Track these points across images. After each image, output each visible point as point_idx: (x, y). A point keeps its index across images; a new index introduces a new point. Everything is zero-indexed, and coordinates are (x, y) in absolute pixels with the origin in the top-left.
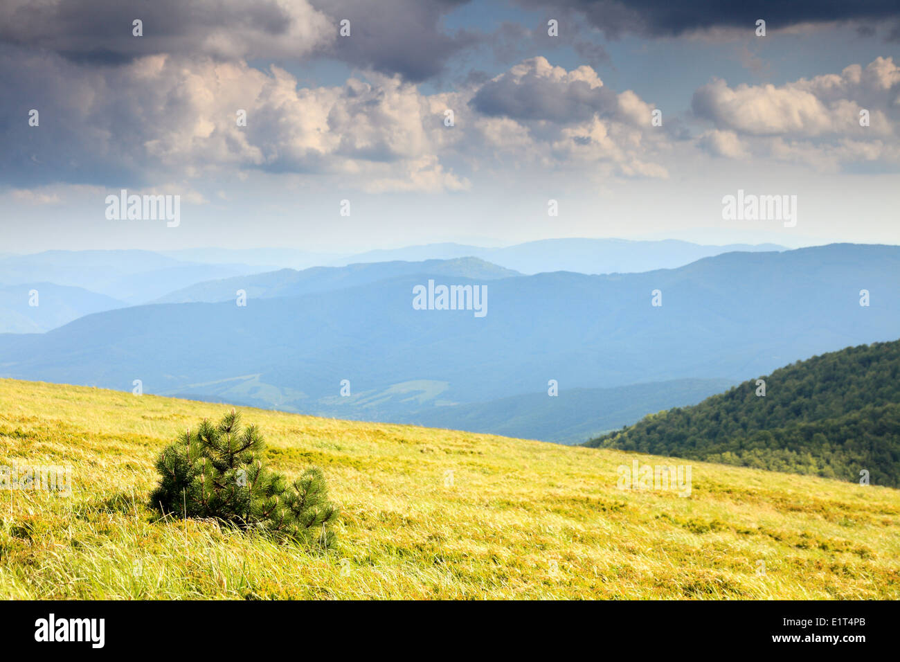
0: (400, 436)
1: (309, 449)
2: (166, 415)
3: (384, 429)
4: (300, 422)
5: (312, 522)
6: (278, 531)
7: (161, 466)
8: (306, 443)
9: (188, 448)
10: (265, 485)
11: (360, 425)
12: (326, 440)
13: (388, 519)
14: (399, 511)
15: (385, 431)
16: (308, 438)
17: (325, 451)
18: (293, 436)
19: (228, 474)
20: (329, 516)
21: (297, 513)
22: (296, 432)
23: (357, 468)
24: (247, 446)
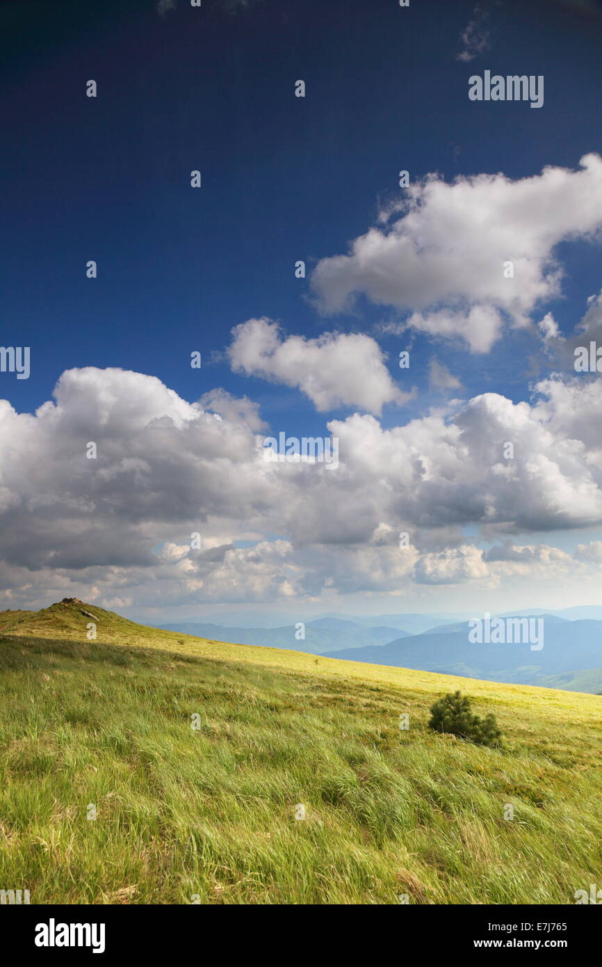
0: (523, 691)
1: (486, 697)
2: (429, 680)
3: (515, 686)
4: (481, 683)
5: (491, 737)
6: (478, 741)
7: (432, 711)
8: (485, 694)
9: (442, 705)
10: (473, 721)
11: (506, 685)
12: (493, 692)
13: (522, 733)
14: (526, 729)
15: (517, 688)
16: (485, 691)
17: (493, 698)
18: (480, 690)
19: (457, 716)
20: (498, 734)
21: (485, 732)
22: (481, 689)
23: (506, 706)
24: (464, 704)
